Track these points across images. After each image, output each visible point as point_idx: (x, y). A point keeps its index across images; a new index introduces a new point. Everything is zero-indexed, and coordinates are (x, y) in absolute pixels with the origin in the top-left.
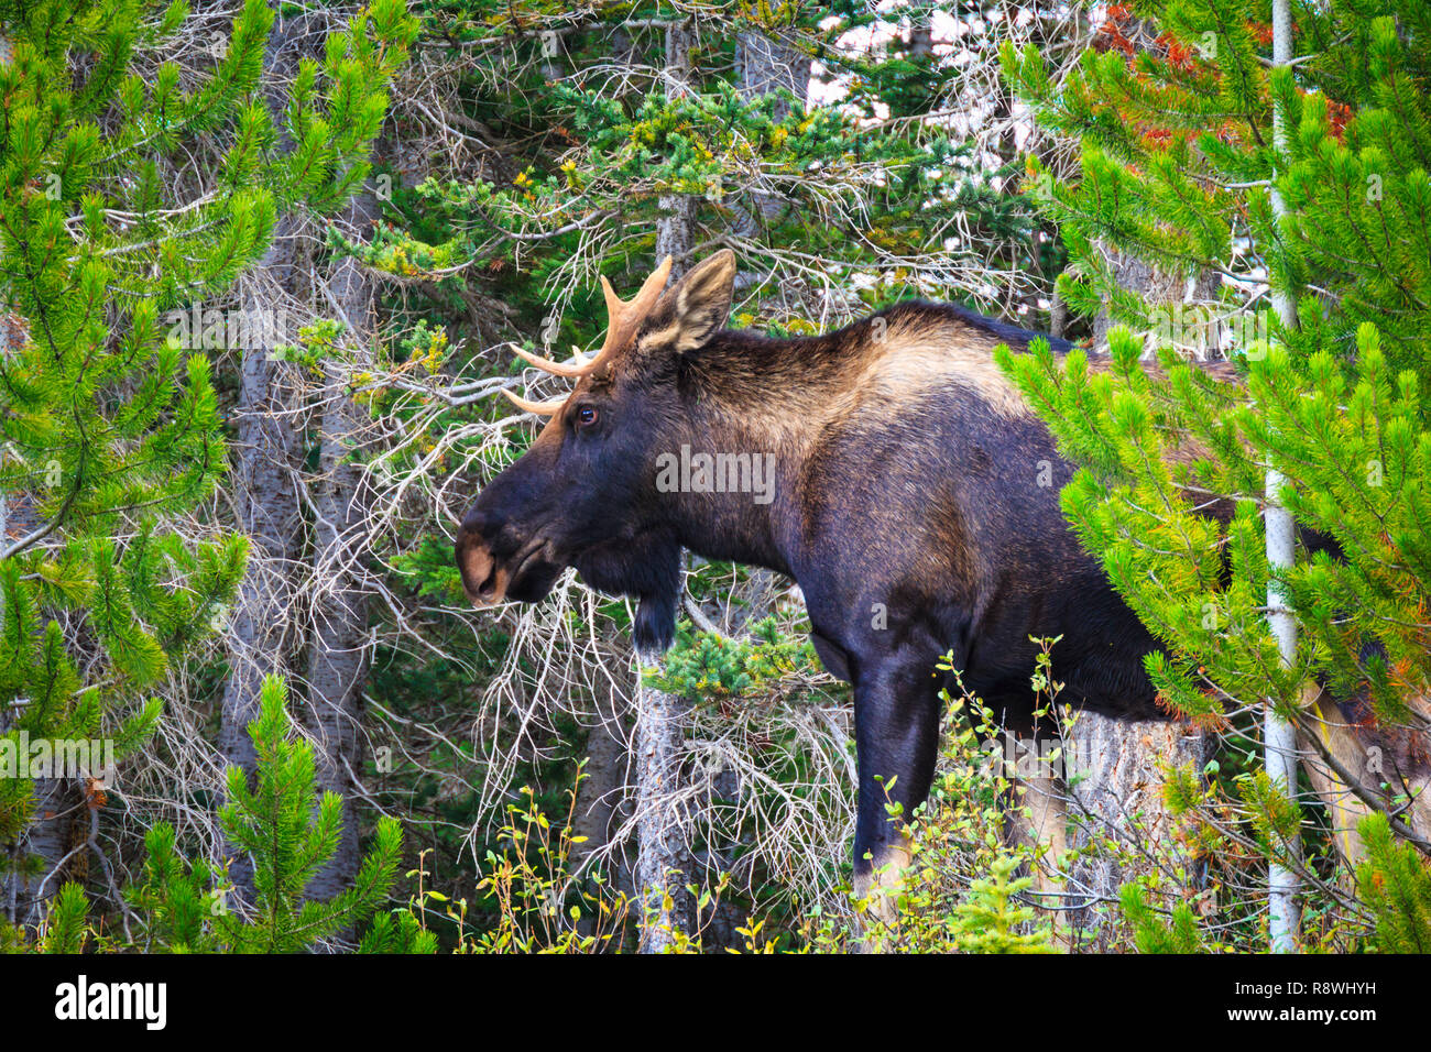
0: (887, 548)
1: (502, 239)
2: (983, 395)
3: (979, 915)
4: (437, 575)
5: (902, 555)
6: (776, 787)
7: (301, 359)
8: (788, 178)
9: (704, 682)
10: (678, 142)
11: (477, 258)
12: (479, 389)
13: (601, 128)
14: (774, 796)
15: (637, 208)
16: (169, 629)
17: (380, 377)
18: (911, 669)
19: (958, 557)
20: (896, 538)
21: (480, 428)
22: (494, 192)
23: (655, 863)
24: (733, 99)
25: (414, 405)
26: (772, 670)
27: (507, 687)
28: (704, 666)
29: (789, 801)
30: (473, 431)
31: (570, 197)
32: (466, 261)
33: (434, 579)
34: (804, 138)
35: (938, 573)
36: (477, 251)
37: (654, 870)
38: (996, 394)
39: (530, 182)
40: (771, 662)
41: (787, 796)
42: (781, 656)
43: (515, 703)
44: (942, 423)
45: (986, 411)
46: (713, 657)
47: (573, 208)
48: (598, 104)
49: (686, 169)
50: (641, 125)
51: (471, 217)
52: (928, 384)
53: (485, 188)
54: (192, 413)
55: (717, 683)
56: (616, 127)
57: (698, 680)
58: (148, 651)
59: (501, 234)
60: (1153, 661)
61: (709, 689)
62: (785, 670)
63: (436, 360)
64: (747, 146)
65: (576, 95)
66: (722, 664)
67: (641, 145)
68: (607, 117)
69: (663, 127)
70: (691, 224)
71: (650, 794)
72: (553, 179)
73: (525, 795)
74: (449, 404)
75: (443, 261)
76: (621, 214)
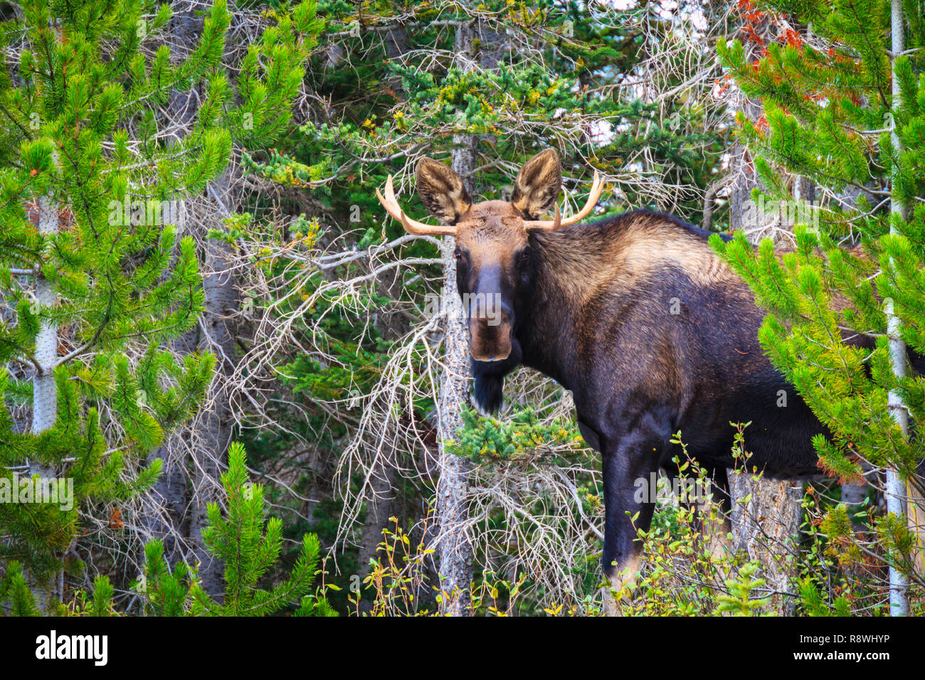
0: (629, 368)
1: (355, 162)
2: (686, 271)
3: (731, 602)
4: (305, 379)
5: (638, 372)
6: (531, 518)
7: (225, 238)
8: (540, 124)
9: (485, 449)
10: (471, 100)
11: (339, 174)
12: (338, 259)
13: (418, 91)
14: (530, 524)
15: (441, 143)
16: (164, 414)
17: (275, 251)
18: (640, 445)
19: (671, 375)
20: (635, 362)
21: (339, 284)
22: (350, 131)
23: (451, 566)
24: (507, 73)
25: (296, 269)
26: (530, 443)
27: (356, 451)
28: (486, 439)
29: (540, 527)
30: (335, 286)
31: (398, 136)
32: (331, 176)
33: (303, 382)
34: (551, 98)
35: (658, 385)
36: (339, 169)
37: (450, 571)
38: (693, 271)
39: (373, 125)
40: (530, 437)
41: (538, 523)
42: (536, 433)
43: (361, 462)
44: (662, 288)
45: (687, 281)
46: (492, 433)
47: (400, 143)
48: (417, 75)
49: (477, 117)
50: (445, 89)
51: (335, 147)
52: (653, 265)
53: (345, 129)
54: (183, 274)
55: (494, 451)
56: (429, 90)
57: (481, 448)
58: (152, 427)
59: (354, 158)
60: (818, 441)
61: (488, 454)
62: (538, 442)
63: (312, 240)
64: (514, 103)
65: (403, 69)
66: (497, 438)
67: (445, 102)
68: (422, 83)
69: (460, 90)
70: (474, 153)
71: (447, 522)
72: (387, 123)
73: (393, 522)
74: (320, 268)
75: (316, 175)
76: (432, 146)
